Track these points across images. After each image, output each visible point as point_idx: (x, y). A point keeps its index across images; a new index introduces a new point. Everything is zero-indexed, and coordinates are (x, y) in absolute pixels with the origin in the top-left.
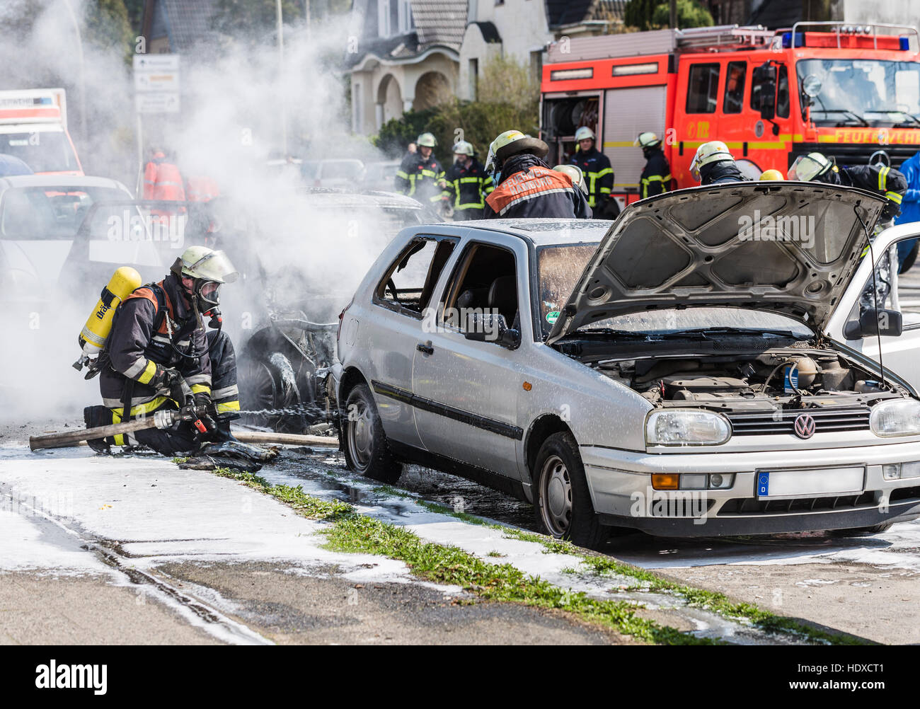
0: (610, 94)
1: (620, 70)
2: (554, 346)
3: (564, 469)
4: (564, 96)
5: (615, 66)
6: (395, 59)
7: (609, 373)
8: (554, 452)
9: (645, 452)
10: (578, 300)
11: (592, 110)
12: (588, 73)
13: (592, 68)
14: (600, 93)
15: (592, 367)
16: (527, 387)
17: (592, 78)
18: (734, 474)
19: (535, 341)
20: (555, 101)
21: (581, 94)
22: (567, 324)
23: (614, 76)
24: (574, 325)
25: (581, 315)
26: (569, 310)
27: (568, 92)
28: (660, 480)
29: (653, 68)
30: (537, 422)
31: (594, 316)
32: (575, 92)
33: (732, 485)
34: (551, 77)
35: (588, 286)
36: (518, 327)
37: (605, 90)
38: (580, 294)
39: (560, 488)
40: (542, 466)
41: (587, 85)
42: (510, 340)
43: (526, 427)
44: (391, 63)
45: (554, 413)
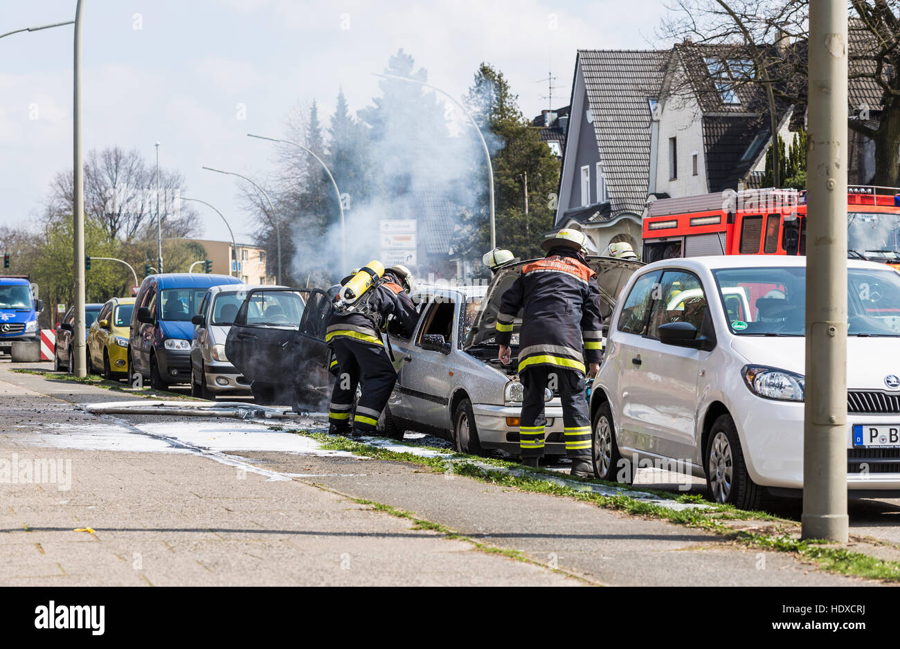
0: (689, 239)
1: (696, 222)
2: (468, 352)
3: (467, 420)
4: (657, 241)
5: (692, 219)
6: (592, 224)
7: (494, 365)
8: (462, 410)
9: (504, 406)
10: (479, 324)
11: (677, 252)
12: (674, 224)
13: (677, 220)
14: (681, 239)
15: (486, 362)
16: (451, 374)
17: (676, 227)
18: (554, 418)
19: (458, 348)
20: (652, 245)
21: (669, 240)
22: (474, 339)
23: (691, 226)
24: (478, 340)
25: (481, 333)
26: (475, 330)
27: (660, 238)
28: (512, 421)
29: (717, 220)
30: (454, 393)
31: (490, 335)
32: (665, 238)
33: (552, 425)
34: (649, 227)
35: (483, 316)
36: (451, 342)
37: (685, 236)
38: (480, 321)
39: (465, 431)
40: (458, 419)
41: (674, 232)
42: (446, 350)
43: (451, 396)
44: (588, 227)
45: (463, 388)
